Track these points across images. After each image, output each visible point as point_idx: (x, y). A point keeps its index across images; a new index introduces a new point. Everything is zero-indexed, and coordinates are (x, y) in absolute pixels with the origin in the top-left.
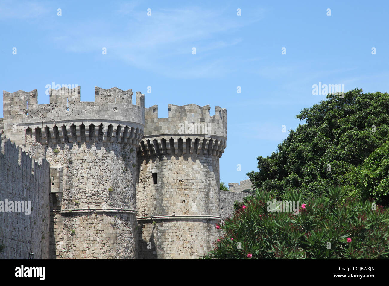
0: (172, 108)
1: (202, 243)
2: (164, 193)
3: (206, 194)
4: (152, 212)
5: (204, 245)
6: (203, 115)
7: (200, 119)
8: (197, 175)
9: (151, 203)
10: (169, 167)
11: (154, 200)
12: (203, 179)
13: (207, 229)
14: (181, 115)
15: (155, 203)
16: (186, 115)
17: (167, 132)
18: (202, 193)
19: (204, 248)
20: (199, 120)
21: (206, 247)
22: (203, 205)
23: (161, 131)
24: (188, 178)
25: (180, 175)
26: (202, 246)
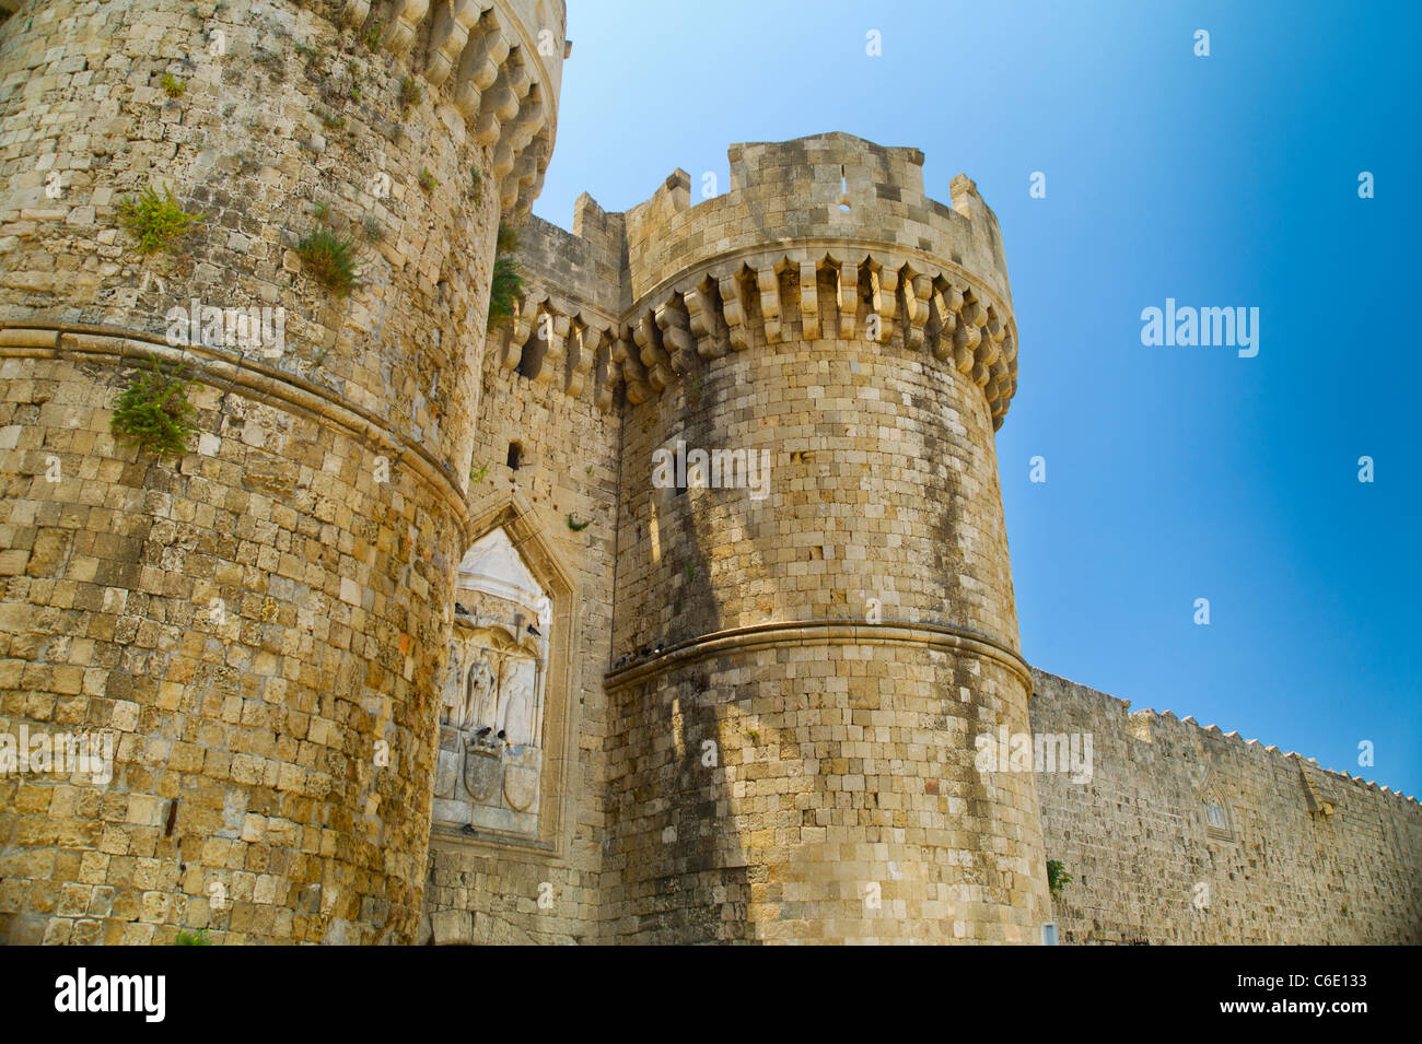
0: (749, 154)
1: (935, 769)
2: (715, 522)
3: (934, 521)
4: (666, 629)
5: (943, 785)
6: (890, 177)
7: (879, 187)
8: (884, 432)
9: (662, 587)
10: (741, 403)
11: (674, 572)
12: (916, 453)
13: (956, 698)
14: (787, 173)
15: (677, 581)
16: (810, 172)
17: (723, 246)
18: (914, 516)
19: (946, 801)
20: (875, 190)
21: (956, 795)
22: (926, 572)
23: (696, 251)
24: (834, 442)
25: (796, 430)
26: (932, 789)
